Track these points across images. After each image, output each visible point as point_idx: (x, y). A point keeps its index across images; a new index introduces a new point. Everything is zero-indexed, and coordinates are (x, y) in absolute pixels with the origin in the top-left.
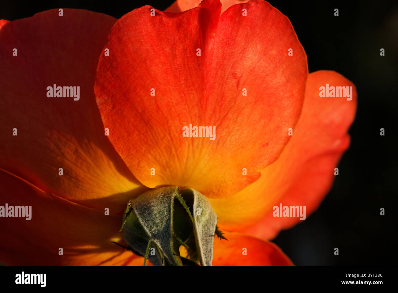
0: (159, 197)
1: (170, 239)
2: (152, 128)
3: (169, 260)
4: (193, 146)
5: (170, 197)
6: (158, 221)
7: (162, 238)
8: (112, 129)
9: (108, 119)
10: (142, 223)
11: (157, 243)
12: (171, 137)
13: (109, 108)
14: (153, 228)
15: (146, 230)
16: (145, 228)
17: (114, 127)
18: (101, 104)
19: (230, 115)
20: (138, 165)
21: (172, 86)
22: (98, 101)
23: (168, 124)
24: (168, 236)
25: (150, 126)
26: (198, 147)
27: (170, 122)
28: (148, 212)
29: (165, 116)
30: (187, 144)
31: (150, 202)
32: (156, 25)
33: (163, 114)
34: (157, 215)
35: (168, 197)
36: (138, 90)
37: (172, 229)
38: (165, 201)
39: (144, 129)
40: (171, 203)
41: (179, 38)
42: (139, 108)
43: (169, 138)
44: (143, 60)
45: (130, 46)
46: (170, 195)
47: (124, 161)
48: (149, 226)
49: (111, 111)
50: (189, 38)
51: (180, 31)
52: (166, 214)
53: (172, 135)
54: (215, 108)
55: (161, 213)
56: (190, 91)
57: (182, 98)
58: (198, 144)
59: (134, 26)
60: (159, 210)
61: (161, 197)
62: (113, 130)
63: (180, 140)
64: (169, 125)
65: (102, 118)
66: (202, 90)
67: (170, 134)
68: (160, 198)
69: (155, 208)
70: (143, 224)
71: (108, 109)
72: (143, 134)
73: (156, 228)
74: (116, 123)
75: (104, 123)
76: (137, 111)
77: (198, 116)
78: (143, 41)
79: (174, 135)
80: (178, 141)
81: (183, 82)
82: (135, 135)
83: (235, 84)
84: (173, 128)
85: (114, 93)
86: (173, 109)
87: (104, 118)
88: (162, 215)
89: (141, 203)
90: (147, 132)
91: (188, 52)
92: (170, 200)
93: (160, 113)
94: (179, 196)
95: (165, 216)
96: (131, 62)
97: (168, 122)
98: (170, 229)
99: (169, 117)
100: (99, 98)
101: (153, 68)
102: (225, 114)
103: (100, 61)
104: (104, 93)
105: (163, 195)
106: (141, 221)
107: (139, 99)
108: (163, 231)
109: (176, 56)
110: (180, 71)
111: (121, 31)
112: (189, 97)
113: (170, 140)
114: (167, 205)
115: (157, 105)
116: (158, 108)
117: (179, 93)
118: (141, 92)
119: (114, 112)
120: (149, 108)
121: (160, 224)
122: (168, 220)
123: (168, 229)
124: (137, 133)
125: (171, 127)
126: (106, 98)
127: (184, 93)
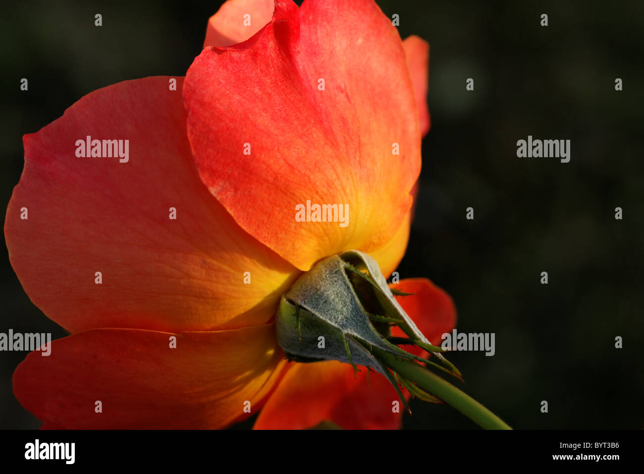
0: (326, 277)
1: (366, 321)
2: (294, 194)
3: (380, 347)
4: (346, 195)
5: (339, 270)
6: (341, 306)
7: (355, 324)
8: (245, 219)
9: (236, 208)
10: (321, 317)
11: (353, 334)
12: (320, 196)
13: (230, 194)
14: (338, 317)
15: (332, 324)
16: (329, 322)
17: (248, 215)
18: (218, 193)
19: (363, 139)
20: (293, 249)
21: (289, 133)
22: (213, 191)
23: (310, 182)
24: (361, 319)
25: (291, 193)
26: (352, 194)
27: (312, 177)
28: (323, 301)
29: (303, 172)
30: (339, 196)
31: (318, 287)
32: (229, 66)
33: (299, 171)
34: (337, 300)
35: (336, 272)
36: (258, 155)
37: (362, 309)
38: (336, 279)
39: (285, 201)
40: (344, 278)
41: (261, 71)
42: (269, 178)
43: (318, 198)
44: (243, 116)
45: (218, 105)
46: (338, 269)
47: (275, 251)
48: (333, 318)
49: (235, 196)
50: (271, 66)
51: (258, 62)
52: (346, 294)
53: (320, 193)
54: (344, 137)
55: (339, 295)
56: (310, 130)
57: (306, 142)
58: (351, 189)
59: (208, 79)
60: (335, 293)
61: (328, 275)
62: (247, 219)
63: (331, 195)
64: (312, 182)
65: (228, 210)
66: (321, 122)
67: (317, 192)
68: (328, 278)
69: (329, 293)
70: (324, 319)
71: (230, 196)
72: (286, 207)
73: (341, 315)
74: (247, 208)
75: (233, 215)
76: (268, 182)
77: (334, 156)
78: (228, 94)
79: (322, 191)
80: (329, 197)
81: (296, 123)
82: (277, 213)
83: (345, 100)
84: (318, 183)
85: (229, 172)
86: (307, 161)
87: (231, 209)
88: (341, 297)
89: (305, 293)
90: (289, 203)
91: (279, 83)
92: (342, 274)
93: (296, 172)
94: (348, 265)
95: (346, 297)
96: (231, 124)
97: (309, 178)
98: (360, 309)
99: (308, 172)
100: (213, 186)
101: (260, 121)
102: (358, 140)
103: (190, 140)
104: (217, 178)
105: (328, 272)
106: (319, 316)
107: (265, 167)
108: (352, 316)
109: (270, 94)
110: (285, 111)
111: (197, 91)
112: (313, 138)
113: (320, 200)
114: (340, 282)
115: (287, 163)
116: (292, 167)
117: (301, 138)
118: (263, 156)
119: (239, 196)
120: (280, 171)
121: (345, 309)
122: (351, 300)
123: (357, 311)
124: (278, 209)
125: (315, 182)
126: (221, 184)
127: (305, 135)
